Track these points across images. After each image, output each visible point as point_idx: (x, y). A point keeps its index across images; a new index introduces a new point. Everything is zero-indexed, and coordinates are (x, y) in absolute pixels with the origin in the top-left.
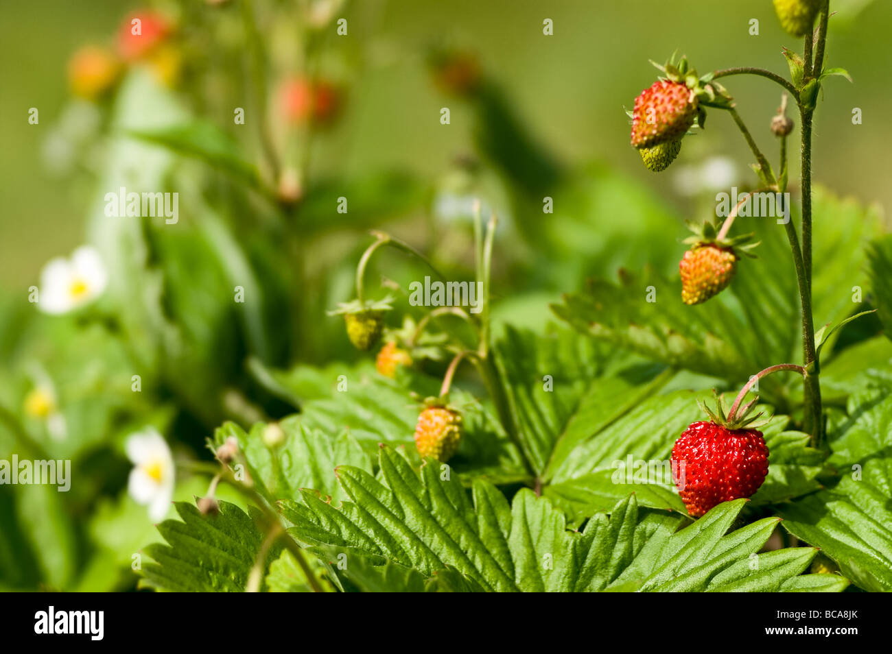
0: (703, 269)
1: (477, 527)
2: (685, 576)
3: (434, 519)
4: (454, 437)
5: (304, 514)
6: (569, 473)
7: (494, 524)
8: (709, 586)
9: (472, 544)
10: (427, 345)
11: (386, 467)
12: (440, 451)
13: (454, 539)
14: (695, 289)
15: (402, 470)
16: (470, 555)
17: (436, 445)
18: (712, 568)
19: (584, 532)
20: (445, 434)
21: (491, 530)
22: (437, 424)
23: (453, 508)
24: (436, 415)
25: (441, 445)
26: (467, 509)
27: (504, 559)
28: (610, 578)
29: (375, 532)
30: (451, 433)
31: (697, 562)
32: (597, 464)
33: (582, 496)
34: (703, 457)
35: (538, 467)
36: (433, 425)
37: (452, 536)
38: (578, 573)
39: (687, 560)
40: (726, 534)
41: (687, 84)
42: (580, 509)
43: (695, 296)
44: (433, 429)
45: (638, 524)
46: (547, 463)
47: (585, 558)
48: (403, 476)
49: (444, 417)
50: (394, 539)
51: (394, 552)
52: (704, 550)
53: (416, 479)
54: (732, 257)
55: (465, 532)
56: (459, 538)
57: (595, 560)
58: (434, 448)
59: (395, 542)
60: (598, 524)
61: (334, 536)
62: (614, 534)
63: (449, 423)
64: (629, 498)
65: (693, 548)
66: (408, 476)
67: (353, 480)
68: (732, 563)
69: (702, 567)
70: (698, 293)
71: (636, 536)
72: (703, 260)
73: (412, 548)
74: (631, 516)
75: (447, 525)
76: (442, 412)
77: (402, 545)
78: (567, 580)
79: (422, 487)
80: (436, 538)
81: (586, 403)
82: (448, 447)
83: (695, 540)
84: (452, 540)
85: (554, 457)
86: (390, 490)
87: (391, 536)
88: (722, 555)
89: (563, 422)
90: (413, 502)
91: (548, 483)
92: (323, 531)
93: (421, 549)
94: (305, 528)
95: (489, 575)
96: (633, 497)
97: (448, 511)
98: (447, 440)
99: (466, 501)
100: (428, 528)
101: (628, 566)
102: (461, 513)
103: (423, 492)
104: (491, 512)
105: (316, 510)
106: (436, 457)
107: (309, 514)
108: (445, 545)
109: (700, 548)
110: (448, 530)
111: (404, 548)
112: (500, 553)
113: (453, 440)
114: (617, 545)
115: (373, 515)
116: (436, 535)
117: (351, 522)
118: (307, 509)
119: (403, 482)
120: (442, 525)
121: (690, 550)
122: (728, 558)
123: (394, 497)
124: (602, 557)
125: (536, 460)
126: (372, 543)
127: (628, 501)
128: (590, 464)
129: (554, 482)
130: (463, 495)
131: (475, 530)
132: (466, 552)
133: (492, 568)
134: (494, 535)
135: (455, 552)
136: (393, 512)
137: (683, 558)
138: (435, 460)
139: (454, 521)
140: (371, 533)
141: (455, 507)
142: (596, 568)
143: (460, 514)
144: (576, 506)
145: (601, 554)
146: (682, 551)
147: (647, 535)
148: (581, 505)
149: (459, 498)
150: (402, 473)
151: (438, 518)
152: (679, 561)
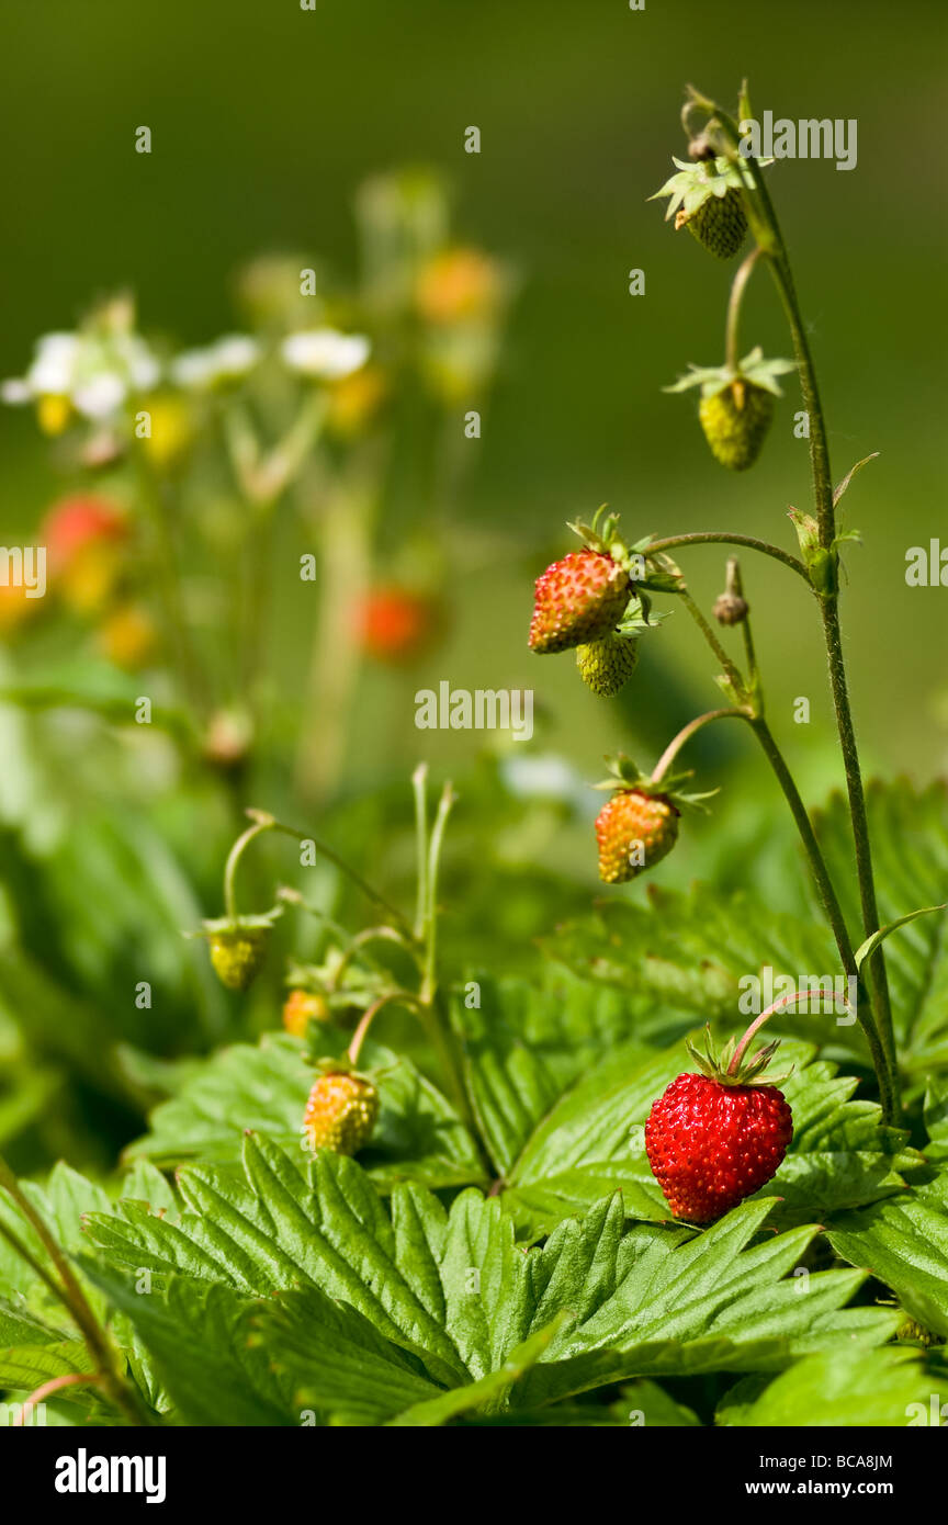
0: (619, 827)
1: (394, 1247)
2: (680, 1312)
3: (324, 1238)
4: (360, 1117)
5: (121, 1232)
6: (544, 1169)
7: (421, 1244)
8: (712, 1326)
9: (378, 1271)
10: (357, 989)
11: (251, 1163)
12: (339, 1140)
13: (352, 1266)
14: (612, 857)
15: (278, 1166)
16: (374, 1289)
17: (331, 1130)
18: (719, 1299)
19: (546, 1246)
20: (345, 1113)
21: (414, 1252)
22: (333, 1099)
23: (357, 1221)
24: (333, 1085)
25: (339, 1130)
26: (380, 1223)
27: (429, 1294)
28: (581, 1317)
29: (227, 1254)
30: (355, 1113)
31: (701, 1290)
32: (582, 1156)
33: (548, 1203)
34: (681, 1125)
35: (504, 1163)
36: (328, 1100)
37: (349, 1261)
38: (535, 1308)
39: (687, 1289)
40: (745, 1250)
41: (613, 555)
42: (541, 1222)
43: (613, 870)
44: (326, 1107)
45: (623, 1235)
46: (515, 1159)
47: (546, 1286)
48: (279, 1175)
49: (345, 1088)
50: (255, 1265)
51: (254, 1282)
52: (713, 1274)
53: (301, 1180)
54: (663, 809)
55: (370, 1254)
56: (360, 1262)
57: (561, 1289)
58: (328, 1134)
59: (258, 1269)
60: (566, 1235)
61: (165, 1262)
62: (589, 1250)
63: (352, 1098)
64: (612, 1196)
65: (697, 1270)
66: (287, 1176)
67: (201, 1183)
68: (747, 1292)
69: (705, 1298)
70: (617, 864)
71: (621, 1252)
72: (620, 814)
73: (281, 1274)
74: (614, 1224)
75: (344, 1244)
76: (344, 1080)
77: (267, 1273)
78: (517, 1319)
79: (306, 1193)
80: (322, 1262)
81: (590, 1077)
82: (350, 1134)
83: (702, 1258)
84: (348, 1267)
85: (527, 1150)
86: (257, 1195)
87: (251, 1261)
88: (734, 1282)
89: (549, 1102)
90: (291, 1212)
91: (515, 1185)
92: (147, 1255)
93: (293, 1277)
94: (120, 1249)
95: (401, 1314)
96: (618, 1194)
97: (346, 1225)
98: (349, 1122)
99: (379, 1211)
100: (310, 1248)
101: (608, 1298)
102: (370, 1229)
103: (309, 1198)
104: (417, 1224)
105: (139, 1226)
106: (333, 1148)
107: (129, 1232)
108: (333, 1271)
109: (705, 1271)
110: (344, 1252)
111: (269, 1276)
112: (426, 1283)
113: (358, 1124)
114: (592, 1267)
115: (228, 1232)
116: (321, 1259)
117: (191, 1242)
118: (126, 1226)
119: (279, 1184)
120: (336, 1246)
121: (693, 1274)
122: (744, 1285)
123: (262, 1204)
124: (570, 1284)
125: (499, 1153)
126: (221, 1270)
127: (611, 1200)
128: (573, 1156)
129: (521, 1185)
130: (376, 1203)
131: (389, 1252)
132: (370, 1283)
133: (407, 1305)
134: (419, 1259)
135: (348, 1281)
136: (260, 1227)
137: (681, 1286)
138: (331, 1152)
139: (354, 1239)
140: (219, 1255)
141: (361, 1220)
142: (561, 1302)
143: (367, 1230)
144: (538, 1217)
145: (568, 1281)
146: (682, 1276)
147: (637, 1252)
148: (544, 1217)
149: (366, 1205)
150: (278, 1171)
151: (331, 1236)
152: (675, 1291)
